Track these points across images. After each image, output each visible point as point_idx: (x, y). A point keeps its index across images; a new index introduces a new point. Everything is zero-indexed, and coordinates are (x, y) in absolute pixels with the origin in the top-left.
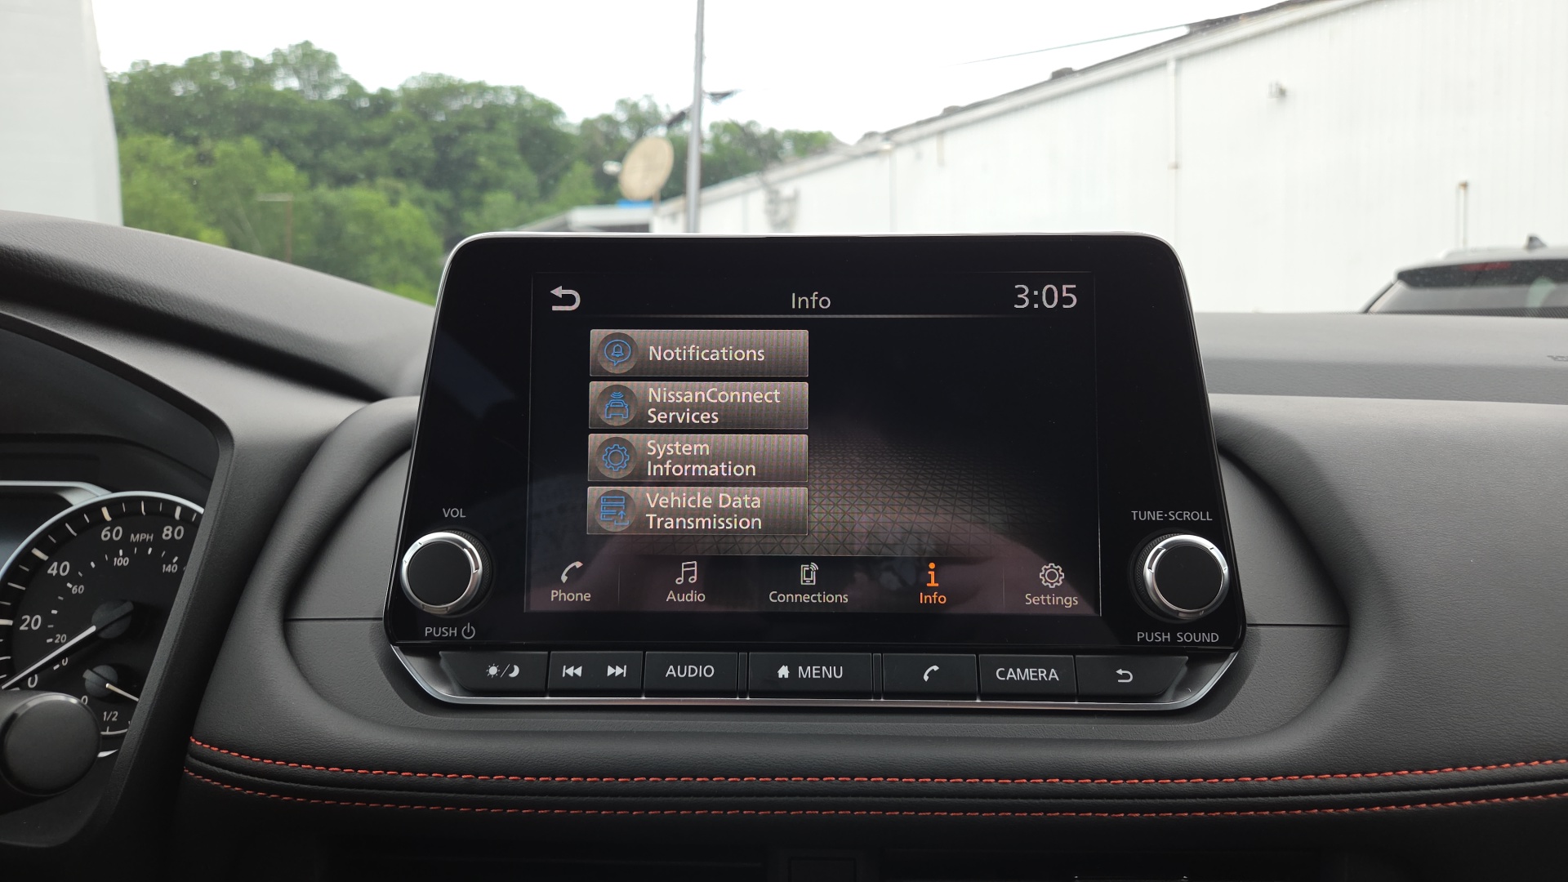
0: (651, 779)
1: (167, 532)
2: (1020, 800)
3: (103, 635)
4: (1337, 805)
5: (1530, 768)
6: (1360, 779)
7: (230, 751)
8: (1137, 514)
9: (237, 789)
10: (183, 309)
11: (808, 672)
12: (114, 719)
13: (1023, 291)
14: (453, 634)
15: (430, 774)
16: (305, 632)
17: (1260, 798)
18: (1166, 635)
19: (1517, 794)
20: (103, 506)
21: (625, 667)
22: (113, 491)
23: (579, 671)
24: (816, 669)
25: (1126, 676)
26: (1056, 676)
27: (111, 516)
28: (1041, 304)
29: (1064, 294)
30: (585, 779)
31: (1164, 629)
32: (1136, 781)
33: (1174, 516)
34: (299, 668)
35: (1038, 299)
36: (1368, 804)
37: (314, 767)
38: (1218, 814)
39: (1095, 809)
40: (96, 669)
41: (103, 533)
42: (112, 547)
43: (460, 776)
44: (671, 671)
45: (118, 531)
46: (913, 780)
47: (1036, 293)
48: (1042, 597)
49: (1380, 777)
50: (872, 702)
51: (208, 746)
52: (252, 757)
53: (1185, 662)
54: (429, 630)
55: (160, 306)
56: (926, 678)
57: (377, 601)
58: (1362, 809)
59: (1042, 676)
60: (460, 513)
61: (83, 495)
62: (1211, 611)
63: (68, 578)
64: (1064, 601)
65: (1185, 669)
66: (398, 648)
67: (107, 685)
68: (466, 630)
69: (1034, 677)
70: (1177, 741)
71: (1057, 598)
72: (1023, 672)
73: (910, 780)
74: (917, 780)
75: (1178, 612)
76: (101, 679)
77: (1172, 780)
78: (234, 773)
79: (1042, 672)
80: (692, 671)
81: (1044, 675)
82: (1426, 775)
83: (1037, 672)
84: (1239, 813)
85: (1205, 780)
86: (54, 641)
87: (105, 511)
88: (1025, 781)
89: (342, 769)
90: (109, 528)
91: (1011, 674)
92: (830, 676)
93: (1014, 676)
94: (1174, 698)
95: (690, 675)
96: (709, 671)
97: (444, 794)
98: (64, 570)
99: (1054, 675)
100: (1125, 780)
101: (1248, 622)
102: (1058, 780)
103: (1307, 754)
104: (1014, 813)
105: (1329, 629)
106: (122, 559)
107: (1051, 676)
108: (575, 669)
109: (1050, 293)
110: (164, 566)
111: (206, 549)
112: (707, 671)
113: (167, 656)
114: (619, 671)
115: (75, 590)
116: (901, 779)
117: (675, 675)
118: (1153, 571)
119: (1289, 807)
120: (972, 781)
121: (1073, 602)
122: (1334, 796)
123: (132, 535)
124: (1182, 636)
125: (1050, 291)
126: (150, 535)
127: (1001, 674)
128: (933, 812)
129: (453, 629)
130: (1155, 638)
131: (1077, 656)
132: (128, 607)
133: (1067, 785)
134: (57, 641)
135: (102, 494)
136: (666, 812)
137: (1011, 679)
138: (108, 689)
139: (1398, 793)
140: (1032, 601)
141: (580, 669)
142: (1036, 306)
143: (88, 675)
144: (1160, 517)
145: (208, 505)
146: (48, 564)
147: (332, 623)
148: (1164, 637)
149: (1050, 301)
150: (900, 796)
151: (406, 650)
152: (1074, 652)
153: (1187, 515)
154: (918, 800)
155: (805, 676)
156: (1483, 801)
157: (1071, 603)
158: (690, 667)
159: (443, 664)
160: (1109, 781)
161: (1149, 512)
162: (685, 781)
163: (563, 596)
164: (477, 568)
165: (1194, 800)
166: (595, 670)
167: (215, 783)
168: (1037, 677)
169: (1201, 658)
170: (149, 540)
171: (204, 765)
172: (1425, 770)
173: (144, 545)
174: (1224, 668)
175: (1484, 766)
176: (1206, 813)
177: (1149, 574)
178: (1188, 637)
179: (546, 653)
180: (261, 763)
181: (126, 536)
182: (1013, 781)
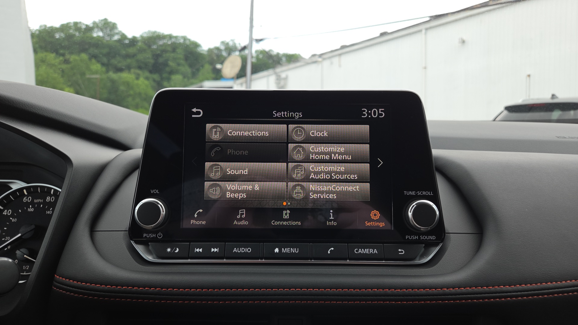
0: (227, 290)
1: (48, 199)
2: (363, 297)
3: (23, 237)
4: (478, 299)
5: (547, 285)
6: (486, 289)
7: (70, 280)
8: (406, 193)
9: (72, 294)
10: (54, 115)
11: (286, 250)
12: (27, 269)
13: (365, 111)
14: (154, 236)
15: (145, 288)
16: (99, 236)
17: (450, 296)
18: (416, 237)
19: (543, 294)
20: (24, 189)
21: (218, 248)
22: (28, 183)
23: (201, 250)
24: (289, 249)
25: (402, 252)
26: (376, 252)
27: (27, 193)
28: (371, 116)
29: (380, 112)
30: (202, 290)
31: (415, 234)
32: (405, 290)
33: (419, 193)
34: (96, 249)
35: (370, 114)
36: (489, 298)
37: (101, 285)
38: (435, 302)
39: (390, 300)
40: (20, 250)
41: (24, 199)
42: (27, 204)
43: (156, 289)
44: (235, 250)
45: (30, 199)
46: (324, 290)
47: (370, 112)
48: (372, 223)
49: (493, 288)
50: (309, 261)
51: (61, 278)
52: (78, 282)
53: (423, 246)
54: (145, 235)
55: (46, 114)
56: (329, 252)
57: (126, 224)
58: (487, 300)
59: (371, 252)
60: (157, 191)
61: (17, 185)
62: (432, 228)
63: (11, 216)
64: (379, 224)
65: (423, 249)
66: (133, 241)
67: (25, 256)
68: (159, 235)
69: (368, 252)
70: (420, 276)
71: (377, 223)
72: (364, 250)
73: (323, 290)
74: (325, 290)
75: (421, 228)
76: (23, 254)
77: (418, 290)
78: (71, 288)
79: (371, 250)
80: (242, 250)
81: (372, 251)
82: (510, 288)
83: (369, 250)
84: (442, 302)
85: (430, 290)
86: (5, 239)
87: (25, 191)
88: (364, 290)
89: (112, 286)
90: (26, 197)
91: (360, 251)
92: (294, 252)
93: (361, 252)
94: (419, 260)
95: (242, 252)
96: (249, 250)
97: (150, 296)
98: (9, 213)
99: (376, 251)
100: (401, 290)
101: (446, 232)
102: (376, 290)
103: (467, 280)
104: (360, 302)
105: (475, 235)
106: (31, 209)
107: (374, 252)
108: (199, 249)
109: (375, 112)
110: (47, 211)
111: (62, 204)
112: (248, 250)
113: (46, 244)
114: (216, 250)
115: (13, 220)
116: (319, 289)
117: (236, 252)
118: (412, 213)
119: (460, 299)
120: (345, 290)
121: (383, 225)
122: (476, 295)
123: (35, 200)
124: (422, 237)
125: (375, 111)
126: (42, 200)
127: (356, 251)
128: (331, 302)
129: (154, 235)
130: (412, 238)
131: (384, 244)
132: (33, 227)
133: (380, 291)
134: (6, 239)
135: (24, 185)
136: (232, 302)
137: (360, 253)
138: (25, 257)
139: (500, 294)
140: (368, 224)
141: (201, 249)
142: (370, 116)
143: (18, 252)
144: (414, 194)
145: (63, 188)
146: (3, 210)
147: (109, 232)
148: (415, 237)
149: (375, 115)
150: (318, 296)
151: (137, 243)
152: (383, 243)
153: (424, 193)
154: (325, 297)
155: (284, 252)
156: (531, 297)
157: (382, 225)
158: (242, 248)
159: (150, 247)
160: (395, 290)
161: (410, 192)
162: (240, 290)
163: (195, 222)
164: (163, 212)
165: (426, 297)
166: (207, 250)
167: (64, 292)
168: (369, 252)
169: (429, 245)
170: (41, 202)
171: (60, 285)
172: (509, 286)
173: (39, 204)
174: (437, 249)
175: (531, 284)
176: (430, 302)
177: (410, 214)
178: (424, 237)
179: (189, 243)
180: (81, 284)
181: (33, 200)
182: (360, 290)
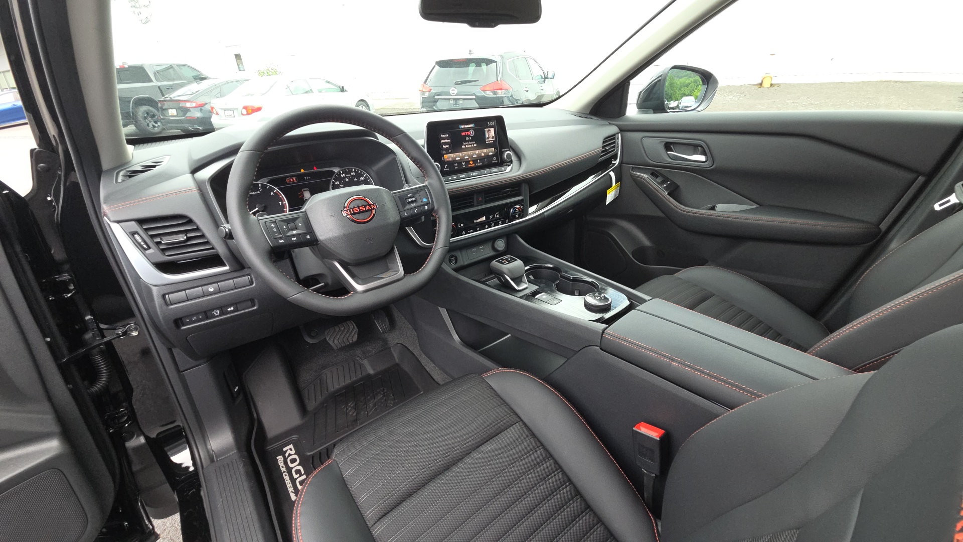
11: (474, 174)
42: (344, 178)
62: (511, 160)
114: (455, 177)
140: (493, 162)
144: (505, 150)
148: (506, 164)
158: (462, 175)
166: (452, 178)
174: (511, 166)
177: (505, 156)
